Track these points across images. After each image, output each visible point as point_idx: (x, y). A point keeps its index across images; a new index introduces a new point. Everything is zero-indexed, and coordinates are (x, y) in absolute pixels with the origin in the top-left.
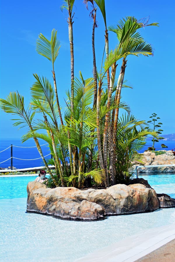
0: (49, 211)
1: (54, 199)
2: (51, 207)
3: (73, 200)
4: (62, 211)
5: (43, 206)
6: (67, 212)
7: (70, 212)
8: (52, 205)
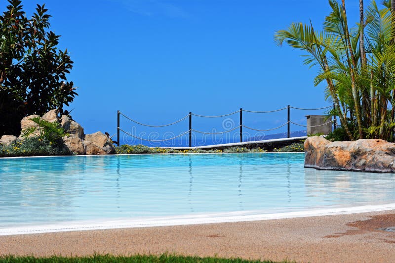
0: (356, 167)
1: (361, 152)
2: (359, 162)
3: (386, 153)
4: (380, 164)
5: (346, 161)
6: (387, 165)
7: (392, 164)
8: (360, 159)
